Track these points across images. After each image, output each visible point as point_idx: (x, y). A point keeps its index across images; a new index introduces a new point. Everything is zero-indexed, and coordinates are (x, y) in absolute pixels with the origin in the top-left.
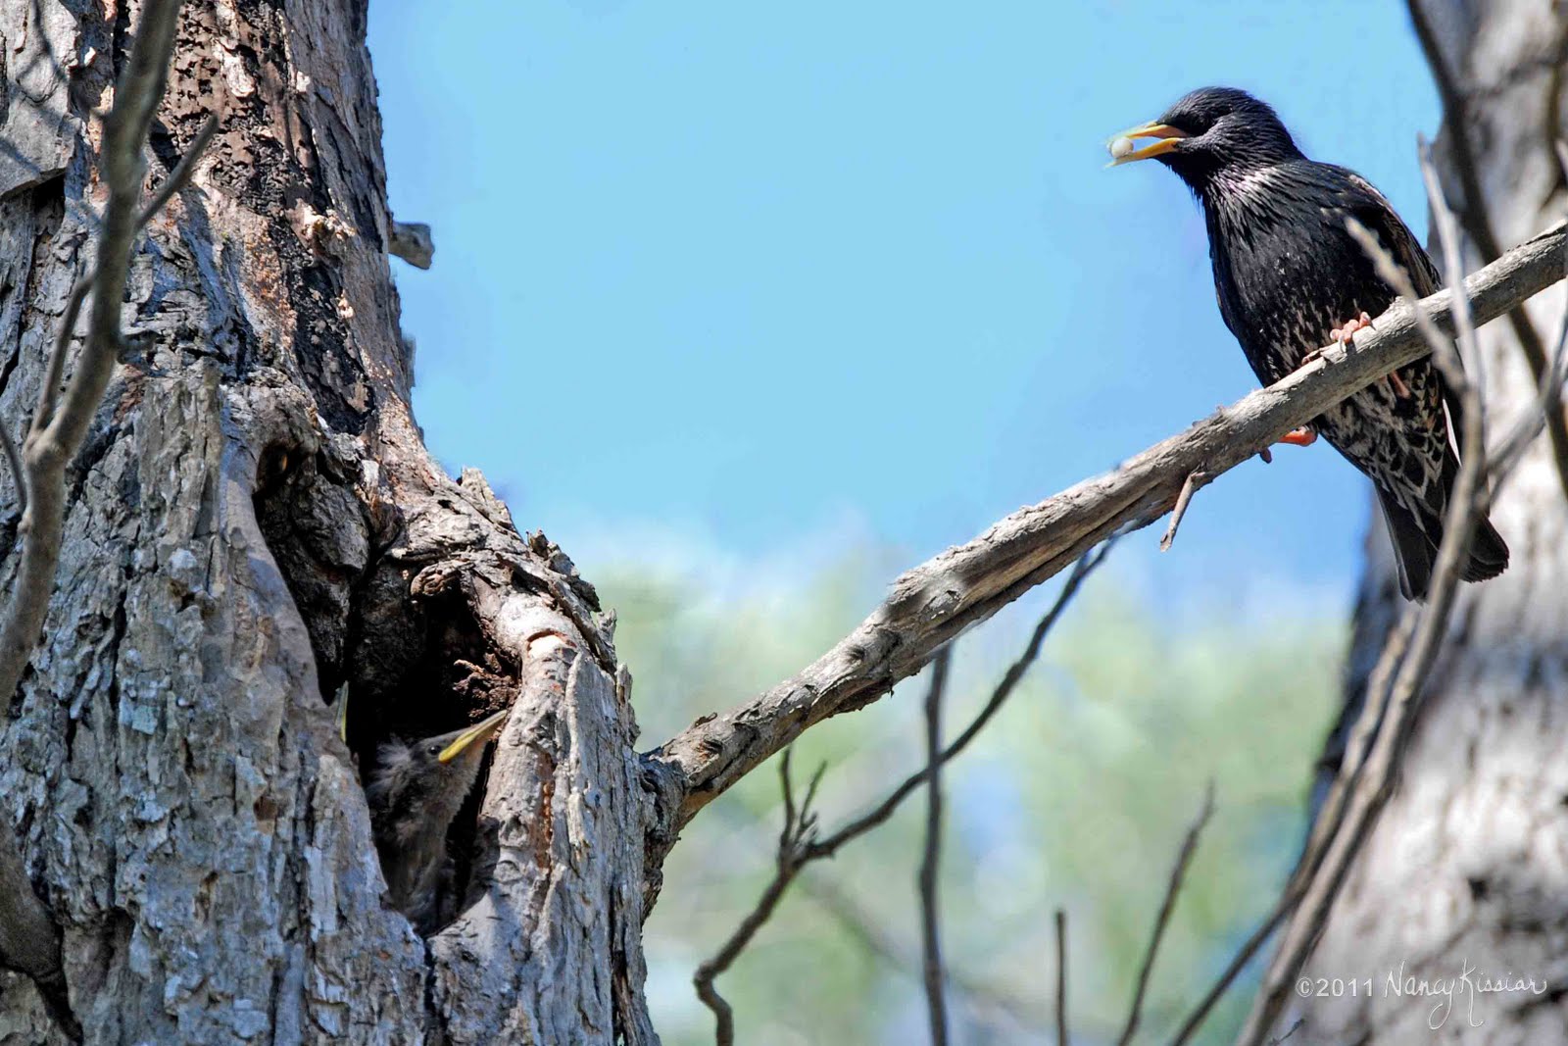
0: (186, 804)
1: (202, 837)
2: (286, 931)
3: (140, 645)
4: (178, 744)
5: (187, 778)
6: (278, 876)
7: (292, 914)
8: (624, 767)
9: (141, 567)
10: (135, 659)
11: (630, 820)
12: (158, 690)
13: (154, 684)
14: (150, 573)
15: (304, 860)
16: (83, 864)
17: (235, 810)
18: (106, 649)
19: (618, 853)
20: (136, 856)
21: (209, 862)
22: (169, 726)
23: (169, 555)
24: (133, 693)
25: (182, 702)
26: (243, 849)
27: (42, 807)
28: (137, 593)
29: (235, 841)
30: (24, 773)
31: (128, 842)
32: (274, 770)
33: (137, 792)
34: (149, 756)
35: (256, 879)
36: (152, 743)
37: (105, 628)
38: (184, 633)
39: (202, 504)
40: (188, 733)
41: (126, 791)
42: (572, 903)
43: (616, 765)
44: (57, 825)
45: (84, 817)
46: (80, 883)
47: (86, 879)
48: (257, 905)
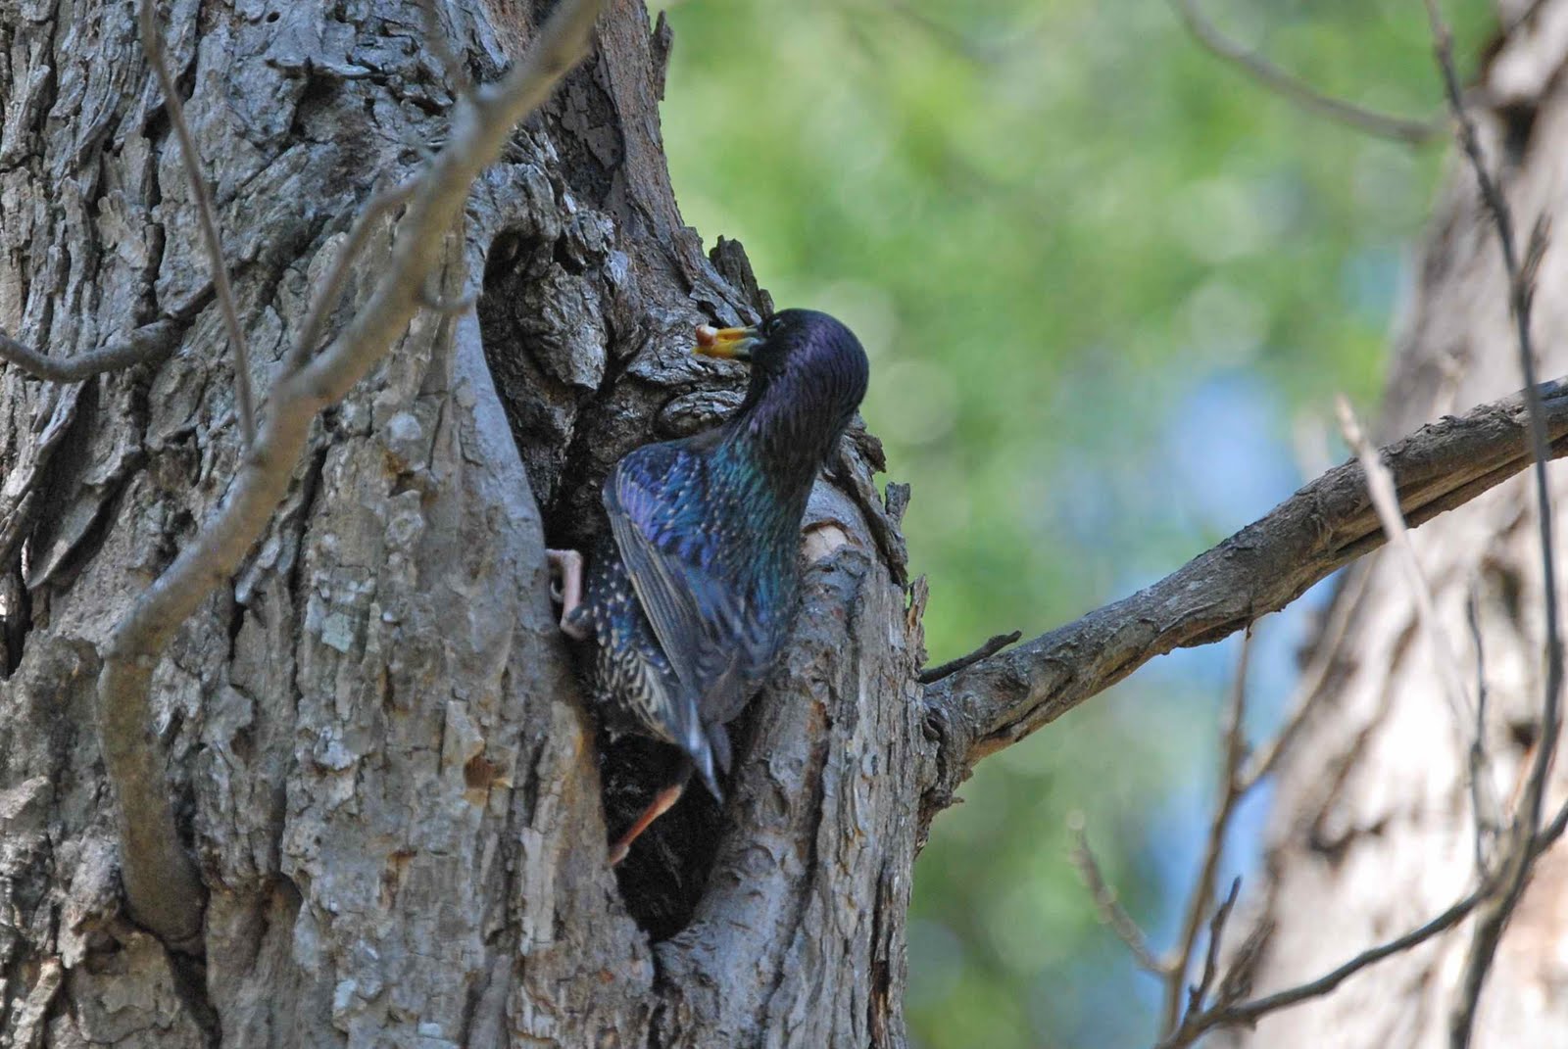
0: (380, 751)
1: (395, 797)
2: (488, 933)
3: (340, 531)
4: (378, 671)
5: (385, 717)
6: (486, 862)
7: (498, 911)
8: (906, 710)
9: (350, 426)
10: (333, 549)
11: (907, 782)
12: (358, 594)
13: (353, 586)
14: (360, 439)
15: (519, 843)
16: (241, 809)
17: (440, 769)
18: (290, 518)
19: (891, 830)
20: (311, 812)
21: (402, 832)
22: (369, 647)
23: (389, 418)
24: (326, 593)
25: (388, 617)
26: (446, 823)
27: (193, 720)
28: (342, 460)
29: (438, 811)
30: (173, 666)
31: (303, 791)
32: (490, 721)
33: (320, 724)
34: (338, 681)
35: (460, 865)
36: (345, 663)
37: (293, 489)
38: (399, 525)
39: (433, 355)
40: (392, 659)
41: (306, 720)
42: (836, 909)
43: (897, 709)
44: (214, 759)
45: (244, 741)
46: (235, 834)
47: (243, 830)
48: (458, 900)
